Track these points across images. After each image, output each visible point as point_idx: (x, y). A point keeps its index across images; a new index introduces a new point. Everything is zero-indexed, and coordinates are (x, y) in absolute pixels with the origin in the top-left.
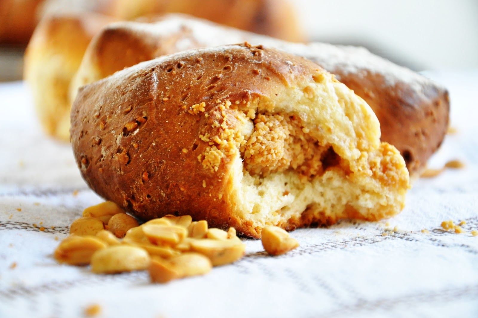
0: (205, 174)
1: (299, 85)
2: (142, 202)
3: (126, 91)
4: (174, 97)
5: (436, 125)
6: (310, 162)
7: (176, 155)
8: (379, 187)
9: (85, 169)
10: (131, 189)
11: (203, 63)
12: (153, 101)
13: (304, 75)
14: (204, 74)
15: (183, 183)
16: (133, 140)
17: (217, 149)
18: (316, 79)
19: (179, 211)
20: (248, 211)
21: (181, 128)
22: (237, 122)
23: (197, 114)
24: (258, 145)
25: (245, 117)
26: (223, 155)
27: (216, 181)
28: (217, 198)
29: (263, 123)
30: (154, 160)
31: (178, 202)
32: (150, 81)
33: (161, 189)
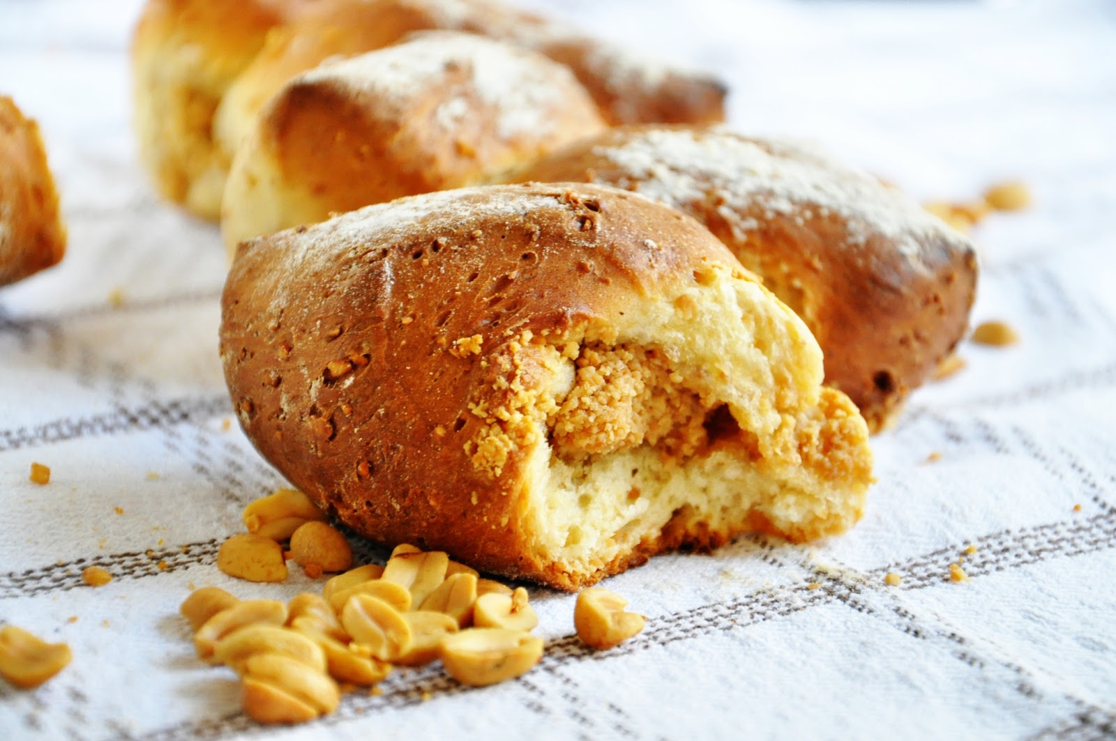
0: (476, 478)
1: (666, 292)
2: (355, 511)
3: (332, 289)
4: (423, 316)
5: (945, 318)
6: (682, 430)
7: (423, 437)
8: (813, 484)
9: (248, 421)
10: (336, 485)
11: (482, 242)
12: (381, 323)
13: (678, 270)
14: (482, 267)
15: (434, 491)
16: (343, 399)
17: (502, 432)
18: (701, 278)
19: (425, 538)
20: (558, 546)
21: (434, 383)
22: (541, 374)
23: (465, 357)
24: (580, 414)
25: (558, 358)
26: (512, 446)
27: (496, 495)
28: (499, 524)
29: (592, 369)
30: (380, 442)
31: (424, 524)
32: (378, 280)
33: (393, 495)
